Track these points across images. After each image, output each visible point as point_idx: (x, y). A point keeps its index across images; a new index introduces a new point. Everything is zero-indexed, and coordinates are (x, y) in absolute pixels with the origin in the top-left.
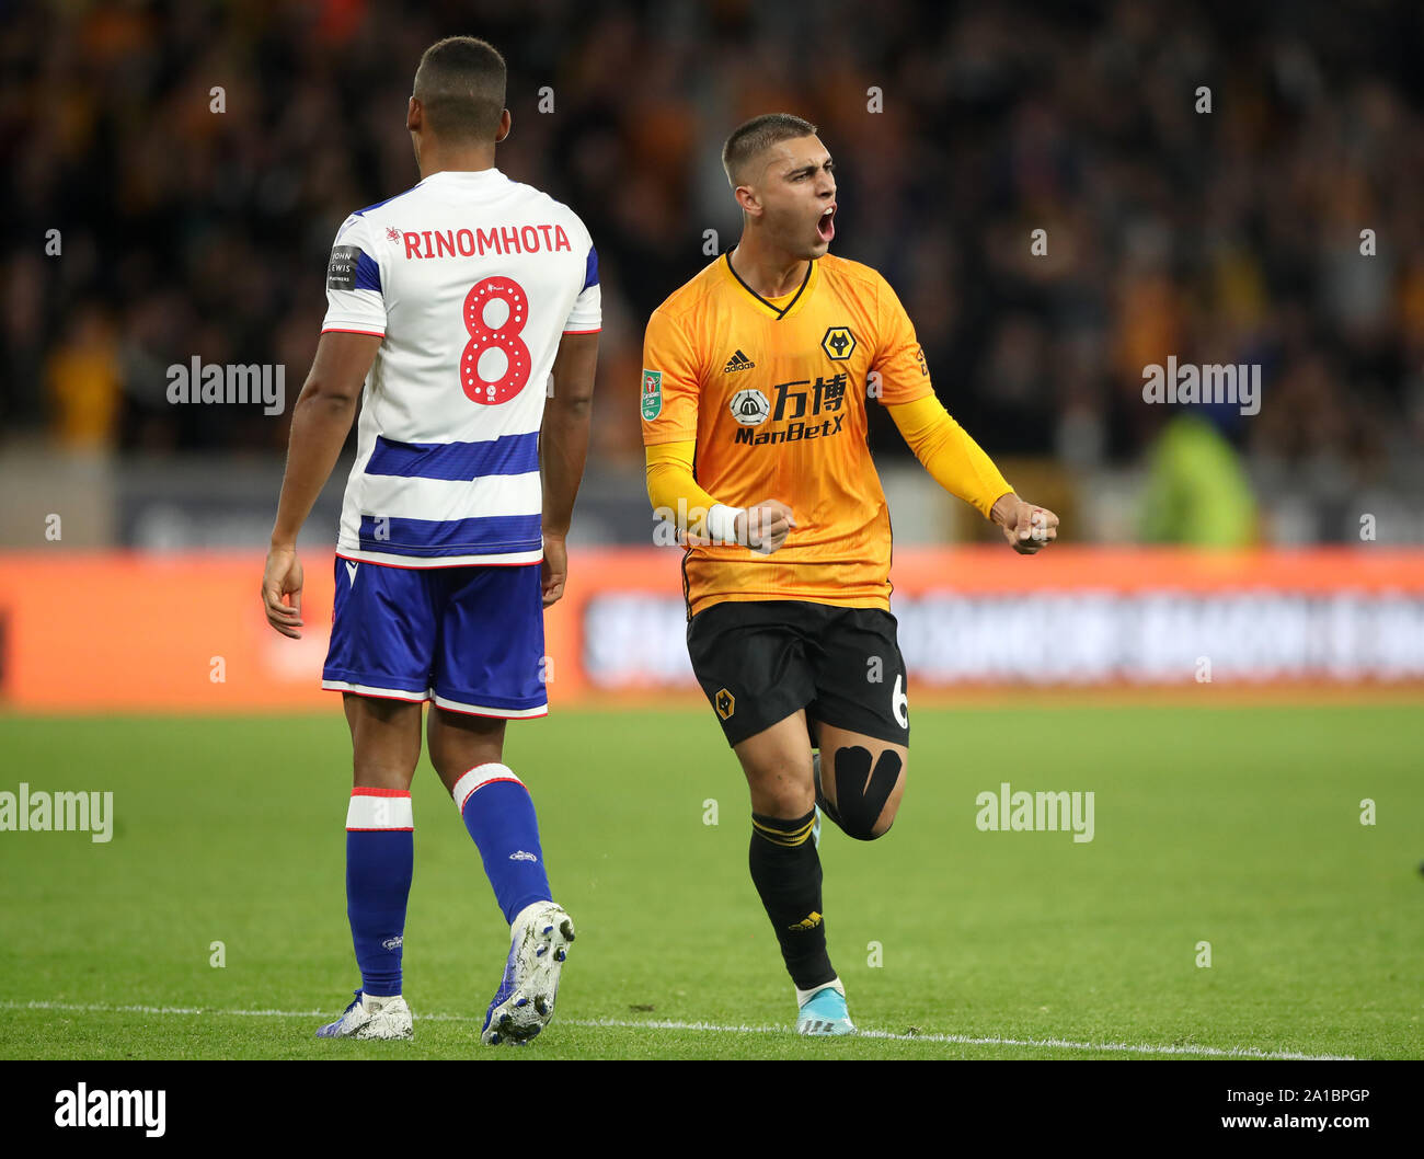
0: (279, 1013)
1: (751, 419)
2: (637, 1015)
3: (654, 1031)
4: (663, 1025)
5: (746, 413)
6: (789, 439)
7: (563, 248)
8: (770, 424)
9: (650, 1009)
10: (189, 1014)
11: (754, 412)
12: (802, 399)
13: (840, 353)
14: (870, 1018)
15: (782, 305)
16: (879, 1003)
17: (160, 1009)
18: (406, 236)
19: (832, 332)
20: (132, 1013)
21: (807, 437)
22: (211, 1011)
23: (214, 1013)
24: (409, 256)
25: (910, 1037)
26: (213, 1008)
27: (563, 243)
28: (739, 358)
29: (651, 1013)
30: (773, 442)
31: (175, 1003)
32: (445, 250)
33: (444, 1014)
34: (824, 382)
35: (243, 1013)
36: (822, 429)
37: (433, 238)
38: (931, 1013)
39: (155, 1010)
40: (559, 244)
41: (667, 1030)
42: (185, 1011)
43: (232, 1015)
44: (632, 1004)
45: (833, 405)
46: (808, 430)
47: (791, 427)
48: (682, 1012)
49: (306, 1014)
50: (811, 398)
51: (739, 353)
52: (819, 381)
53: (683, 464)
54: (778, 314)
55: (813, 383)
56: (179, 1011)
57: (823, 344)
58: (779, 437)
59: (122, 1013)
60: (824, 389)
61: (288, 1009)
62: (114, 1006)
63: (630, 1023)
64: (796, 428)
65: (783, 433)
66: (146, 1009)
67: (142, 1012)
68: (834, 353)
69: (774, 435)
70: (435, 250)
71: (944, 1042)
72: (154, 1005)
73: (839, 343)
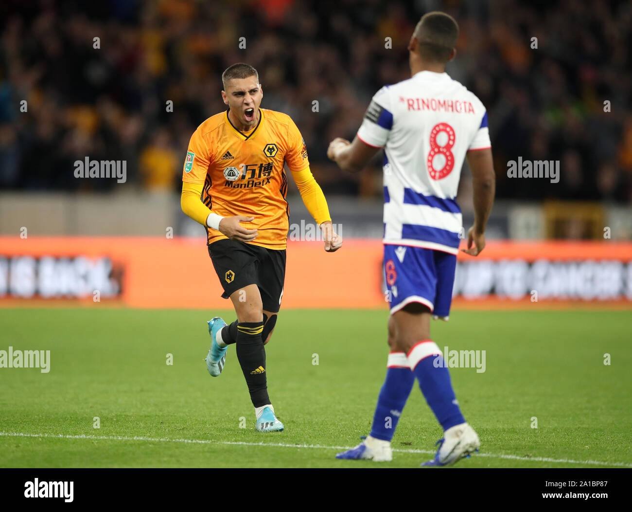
0: (245, 443)
1: (231, 178)
2: (404, 446)
3: (412, 454)
4: (416, 451)
5: (230, 175)
6: (248, 187)
7: (471, 113)
8: (239, 180)
9: (410, 444)
10: (205, 443)
11: (233, 175)
12: (254, 172)
13: (271, 154)
14: (508, 450)
15: (247, 135)
16: (512, 442)
17: (192, 441)
18: (408, 100)
19: (268, 146)
20: (180, 442)
21: (255, 186)
22: (214, 442)
23: (216, 443)
24: (409, 109)
25: (526, 458)
26: (216, 441)
27: (471, 110)
28: (228, 155)
29: (410, 446)
30: (241, 187)
31: (198, 438)
32: (426, 107)
33: (318, 445)
34: (263, 165)
35: (229, 443)
36: (262, 183)
37: (421, 102)
38: (536, 448)
39: (190, 441)
40: (470, 110)
41: (417, 453)
42: (203, 442)
43: (224, 444)
44: (402, 441)
45: (267, 174)
46: (256, 183)
47: (249, 182)
48: (424, 446)
49: (257, 444)
50: (257, 172)
51: (228, 152)
52: (262, 165)
53: (197, 192)
54: (246, 138)
55: (259, 165)
56: (200, 442)
57: (264, 151)
58: (243, 186)
59: (175, 443)
60: (263, 168)
61: (249, 442)
62: (172, 439)
63: (401, 450)
64: (251, 182)
65: (245, 185)
66: (186, 441)
67: (184, 442)
68: (268, 154)
69: (241, 185)
70: (421, 106)
71: (542, 461)
72: (189, 439)
73: (271, 150)
